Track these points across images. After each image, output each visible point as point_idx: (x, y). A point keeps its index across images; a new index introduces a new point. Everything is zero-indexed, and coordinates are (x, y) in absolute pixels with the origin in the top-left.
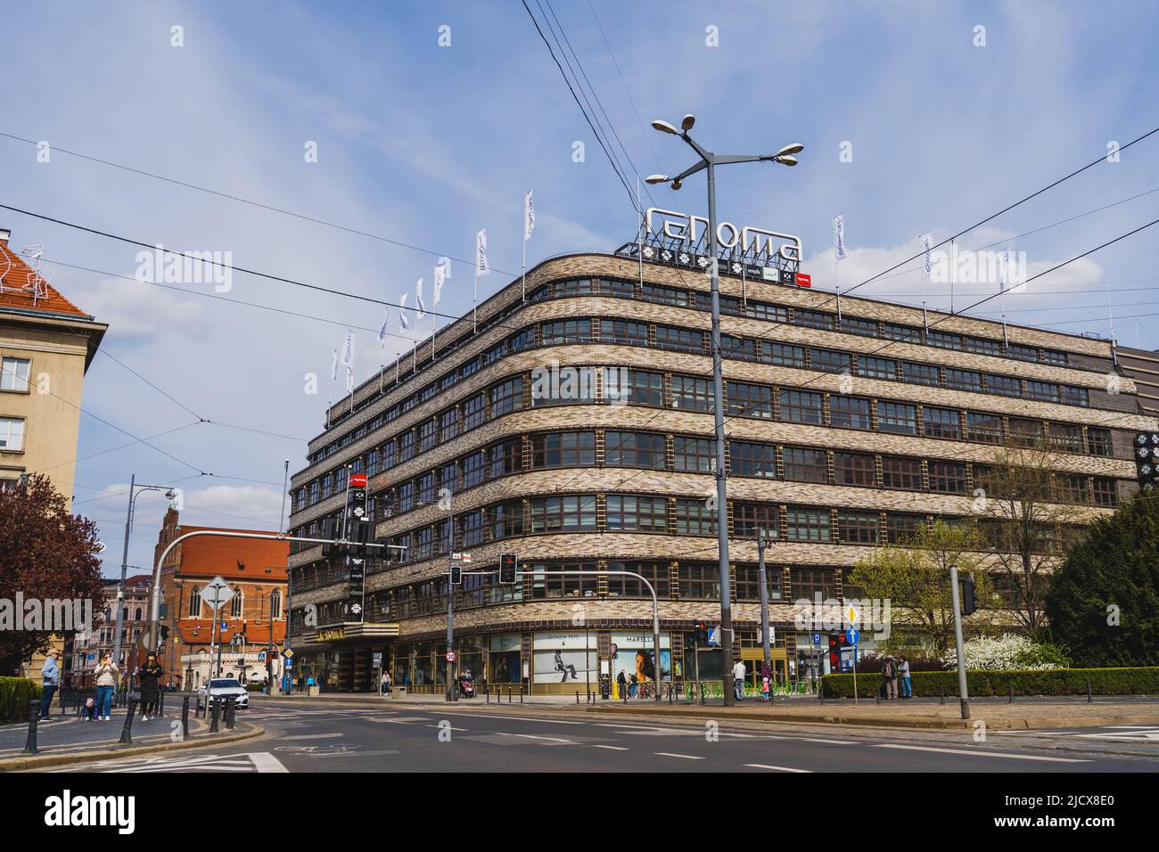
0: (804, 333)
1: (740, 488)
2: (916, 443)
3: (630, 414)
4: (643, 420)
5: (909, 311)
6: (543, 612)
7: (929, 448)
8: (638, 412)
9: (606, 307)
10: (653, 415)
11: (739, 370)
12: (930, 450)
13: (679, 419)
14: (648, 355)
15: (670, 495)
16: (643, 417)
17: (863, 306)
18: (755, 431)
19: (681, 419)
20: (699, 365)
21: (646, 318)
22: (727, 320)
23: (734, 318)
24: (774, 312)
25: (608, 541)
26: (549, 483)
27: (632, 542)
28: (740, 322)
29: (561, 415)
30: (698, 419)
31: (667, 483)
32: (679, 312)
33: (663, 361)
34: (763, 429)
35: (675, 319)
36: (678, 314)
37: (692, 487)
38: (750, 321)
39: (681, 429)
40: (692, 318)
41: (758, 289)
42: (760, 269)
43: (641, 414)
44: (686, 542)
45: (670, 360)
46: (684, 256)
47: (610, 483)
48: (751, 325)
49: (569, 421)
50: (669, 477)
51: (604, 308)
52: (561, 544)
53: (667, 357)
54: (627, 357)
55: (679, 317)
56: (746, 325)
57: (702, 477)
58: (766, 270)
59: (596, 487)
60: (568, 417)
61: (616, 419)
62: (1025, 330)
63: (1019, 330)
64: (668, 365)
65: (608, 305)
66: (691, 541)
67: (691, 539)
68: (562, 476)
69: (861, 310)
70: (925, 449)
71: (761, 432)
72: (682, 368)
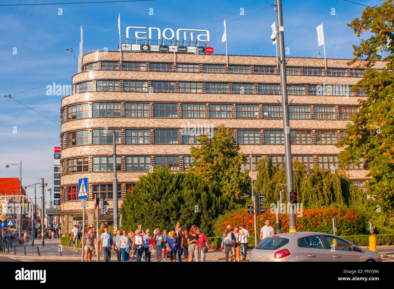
0: (202, 76)
1: (160, 150)
2: (257, 122)
3: (103, 122)
4: (110, 123)
5: (268, 58)
6: (70, 206)
7: (265, 124)
8: (106, 120)
9: (98, 75)
10: (115, 121)
11: (160, 97)
12: (266, 125)
13: (127, 122)
14: (113, 95)
15: (122, 155)
16: (110, 122)
17: (242, 59)
18: (168, 124)
19: (128, 122)
20: (139, 97)
21: (118, 78)
22: (160, 74)
23: (164, 73)
24: (193, 67)
25: (93, 176)
26: (72, 153)
27: (103, 176)
28: (167, 74)
29: (76, 124)
30: (138, 121)
31: (121, 150)
32: (135, 73)
33: (120, 97)
34: (171, 123)
35: (133, 77)
36: (134, 74)
37: (134, 151)
38: (173, 74)
39: (128, 126)
40: (142, 75)
41: (184, 57)
42: (186, 47)
43: (108, 121)
44: (130, 175)
45: (124, 96)
46: (145, 46)
47: (94, 152)
48: (173, 75)
49: (79, 126)
50: (122, 147)
51: (98, 76)
52: (76, 178)
53: (122, 95)
54: (102, 97)
55: (135, 75)
56: (171, 75)
57: (139, 146)
58: (189, 48)
59: (88, 154)
60: (78, 125)
61: (97, 124)
62: (339, 61)
63: (335, 61)
64: (123, 98)
65: (99, 74)
66: (132, 174)
67: (133, 173)
68: (76, 150)
69: (240, 61)
70: (262, 125)
71: (170, 124)
72: (130, 99)
